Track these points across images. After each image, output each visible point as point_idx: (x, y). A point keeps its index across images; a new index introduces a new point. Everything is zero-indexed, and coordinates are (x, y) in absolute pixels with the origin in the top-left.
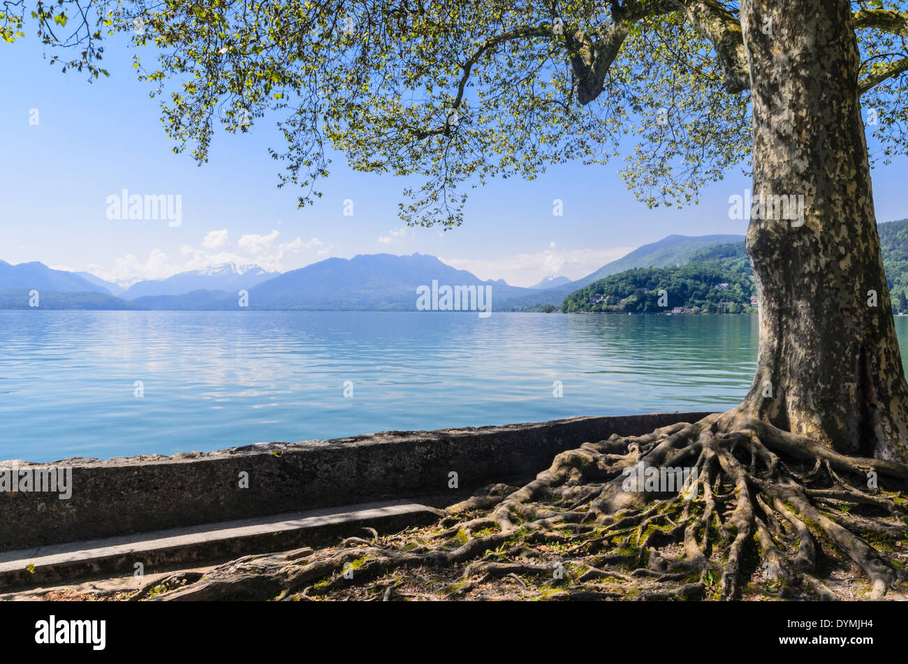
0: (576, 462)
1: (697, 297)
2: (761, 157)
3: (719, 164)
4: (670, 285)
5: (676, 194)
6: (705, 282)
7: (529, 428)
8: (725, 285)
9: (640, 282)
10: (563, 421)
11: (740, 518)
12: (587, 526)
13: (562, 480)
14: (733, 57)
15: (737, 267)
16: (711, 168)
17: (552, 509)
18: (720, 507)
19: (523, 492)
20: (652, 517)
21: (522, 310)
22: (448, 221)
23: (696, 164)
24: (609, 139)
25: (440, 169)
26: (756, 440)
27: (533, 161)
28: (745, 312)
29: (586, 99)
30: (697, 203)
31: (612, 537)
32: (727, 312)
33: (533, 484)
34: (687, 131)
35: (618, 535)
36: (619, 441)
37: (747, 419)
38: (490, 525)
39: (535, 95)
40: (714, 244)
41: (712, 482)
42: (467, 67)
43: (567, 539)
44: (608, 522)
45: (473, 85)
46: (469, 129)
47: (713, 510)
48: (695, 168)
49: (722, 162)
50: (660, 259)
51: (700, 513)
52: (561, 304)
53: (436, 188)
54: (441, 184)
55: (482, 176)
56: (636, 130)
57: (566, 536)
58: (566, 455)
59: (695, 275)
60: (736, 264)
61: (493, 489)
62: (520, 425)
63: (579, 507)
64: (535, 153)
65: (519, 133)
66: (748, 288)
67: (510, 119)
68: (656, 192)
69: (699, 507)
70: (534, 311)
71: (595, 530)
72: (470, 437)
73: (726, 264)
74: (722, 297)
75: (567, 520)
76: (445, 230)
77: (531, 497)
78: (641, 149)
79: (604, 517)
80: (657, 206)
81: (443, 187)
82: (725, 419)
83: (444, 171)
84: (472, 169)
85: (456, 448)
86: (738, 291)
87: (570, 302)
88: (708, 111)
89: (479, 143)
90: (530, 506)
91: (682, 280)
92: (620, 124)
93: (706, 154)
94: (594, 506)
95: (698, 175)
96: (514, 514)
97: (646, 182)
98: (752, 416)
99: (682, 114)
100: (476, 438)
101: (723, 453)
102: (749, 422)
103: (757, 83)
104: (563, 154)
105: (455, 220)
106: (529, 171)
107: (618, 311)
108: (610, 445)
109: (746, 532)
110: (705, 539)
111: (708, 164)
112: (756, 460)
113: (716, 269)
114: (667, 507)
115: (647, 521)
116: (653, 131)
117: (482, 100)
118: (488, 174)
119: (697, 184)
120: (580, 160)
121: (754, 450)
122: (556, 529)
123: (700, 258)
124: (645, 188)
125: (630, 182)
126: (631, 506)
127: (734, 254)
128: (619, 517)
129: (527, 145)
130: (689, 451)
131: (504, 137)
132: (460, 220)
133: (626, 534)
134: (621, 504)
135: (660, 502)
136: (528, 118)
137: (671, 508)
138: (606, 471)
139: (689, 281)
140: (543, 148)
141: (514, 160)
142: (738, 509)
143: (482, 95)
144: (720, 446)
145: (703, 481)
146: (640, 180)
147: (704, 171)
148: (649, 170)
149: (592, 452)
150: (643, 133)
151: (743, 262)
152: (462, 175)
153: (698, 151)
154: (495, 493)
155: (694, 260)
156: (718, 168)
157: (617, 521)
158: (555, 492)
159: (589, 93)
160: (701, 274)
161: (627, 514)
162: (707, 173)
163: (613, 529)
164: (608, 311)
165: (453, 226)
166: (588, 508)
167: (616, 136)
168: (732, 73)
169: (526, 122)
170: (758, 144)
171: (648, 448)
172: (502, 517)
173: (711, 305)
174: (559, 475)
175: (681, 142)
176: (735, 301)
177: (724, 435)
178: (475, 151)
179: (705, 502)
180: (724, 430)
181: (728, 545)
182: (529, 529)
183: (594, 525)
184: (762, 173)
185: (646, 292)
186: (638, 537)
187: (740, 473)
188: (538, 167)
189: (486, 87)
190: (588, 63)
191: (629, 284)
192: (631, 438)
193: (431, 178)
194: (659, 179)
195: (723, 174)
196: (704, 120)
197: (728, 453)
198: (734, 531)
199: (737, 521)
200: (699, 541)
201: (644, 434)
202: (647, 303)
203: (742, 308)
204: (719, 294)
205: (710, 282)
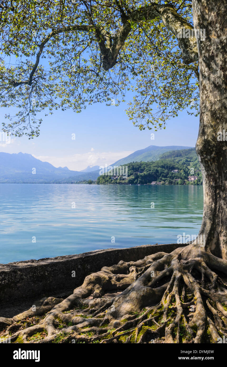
0: (98, 280)
1: (163, 176)
2: (204, 98)
3: (176, 108)
4: (150, 170)
5: (154, 123)
6: (167, 169)
7: (70, 259)
8: (176, 171)
9: (136, 169)
10: (91, 253)
11: (199, 319)
12: (104, 329)
13: (90, 292)
14: (188, 43)
15: (182, 162)
16: (172, 110)
17: (82, 316)
18: (186, 310)
19: (65, 303)
20: (145, 321)
21: (77, 183)
22: (31, 134)
23: (164, 108)
24: (120, 92)
25: (27, 104)
26: (204, 264)
27: (79, 102)
28: (186, 184)
29: (107, 67)
30: (165, 128)
31: (119, 337)
32: (178, 184)
33: (71, 297)
34: (160, 90)
35: (123, 335)
36: (124, 265)
37: (198, 251)
38: (41, 330)
39: (80, 67)
40: (171, 150)
41: (180, 294)
42: (42, 46)
43: (91, 339)
44: (116, 325)
45: (45, 57)
46: (44, 83)
47: (182, 314)
48: (164, 110)
49: (177, 107)
50: (146, 157)
51: (174, 316)
52: (96, 180)
53: (24, 115)
54: (27, 113)
55: (51, 109)
56: (134, 89)
57: (90, 337)
58: (92, 276)
59: (162, 166)
60: (181, 160)
61: (46, 301)
62: (65, 257)
63: (99, 315)
64: (81, 98)
65: (72, 87)
66: (187, 172)
67: (67, 79)
68: (144, 122)
69: (173, 311)
70: (82, 183)
71: (108, 332)
72: (31, 268)
73: (177, 161)
74: (175, 177)
75: (91, 325)
76: (29, 139)
77: (69, 306)
78: (136, 99)
79: (114, 321)
80: (144, 129)
81: (28, 114)
82: (185, 251)
83: (29, 105)
84: (45, 105)
85: (23, 275)
86: (183, 174)
87: (101, 179)
88: (170, 80)
89: (49, 91)
90: (68, 314)
91: (156, 168)
92: (126, 85)
93: (169, 103)
94: (108, 314)
95: (165, 114)
96: (57, 320)
97: (139, 116)
98: (202, 249)
99: (157, 81)
100: (36, 268)
101: (186, 273)
102: (199, 253)
103: (203, 55)
104: (94, 98)
105: (35, 134)
106: (77, 107)
107: (125, 183)
108: (119, 267)
109: (203, 329)
110: (178, 334)
111: (170, 108)
112: (204, 277)
113: (172, 163)
114: (154, 313)
115: (141, 324)
116: (143, 89)
117: (52, 67)
118: (54, 108)
119: (165, 118)
120: (104, 103)
121: (203, 270)
122: (83, 332)
123: (164, 157)
124: (138, 119)
125: (131, 116)
126: (130, 313)
127: (181, 155)
128: (124, 321)
129: (76, 94)
130: (165, 273)
131: (64, 89)
132: (38, 134)
133: (128, 334)
134: (125, 312)
135: (149, 309)
136: (77, 78)
137: (156, 313)
138: (116, 285)
139: (159, 169)
140: (85, 96)
141: (69, 101)
142: (197, 312)
143: (51, 64)
144: (184, 269)
145: (174, 293)
146: (135, 115)
147: (168, 112)
148: (140, 110)
149: (108, 273)
150: (137, 91)
151: (185, 160)
152: (39, 108)
153: (165, 100)
154: (47, 304)
155: (161, 158)
156: (175, 110)
157: (123, 324)
158: (84, 302)
159: (109, 64)
160: (165, 165)
161: (129, 319)
162: (169, 112)
163: (120, 330)
164: (119, 183)
165: (34, 137)
166: (104, 315)
167: (124, 91)
168: (187, 52)
169: (75, 81)
170: (203, 90)
171: (141, 270)
172: (49, 324)
173: (170, 181)
174: (88, 289)
175: (157, 96)
176: (181, 179)
177: (185, 262)
178: (47, 95)
179: (176, 308)
180: (185, 258)
181: (192, 339)
182: (65, 334)
183: (108, 328)
184: (205, 107)
185: (139, 174)
186: (136, 336)
187: (197, 287)
188: (82, 106)
189: (53, 60)
190: (109, 47)
191: (131, 170)
192: (132, 263)
193: (22, 109)
194: (146, 115)
195: (177, 113)
196: (168, 85)
197: (188, 274)
198: (195, 328)
199: (196, 321)
200: (174, 336)
201: (138, 260)
202: (139, 179)
203: (184, 182)
204: (173, 175)
205: (169, 169)
